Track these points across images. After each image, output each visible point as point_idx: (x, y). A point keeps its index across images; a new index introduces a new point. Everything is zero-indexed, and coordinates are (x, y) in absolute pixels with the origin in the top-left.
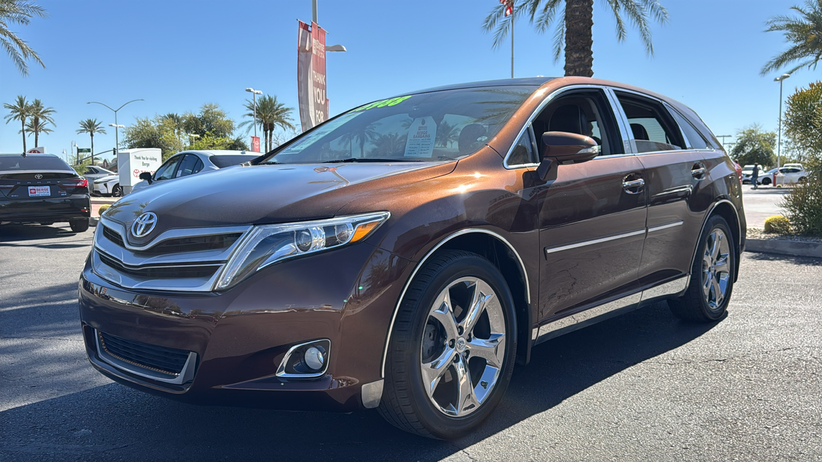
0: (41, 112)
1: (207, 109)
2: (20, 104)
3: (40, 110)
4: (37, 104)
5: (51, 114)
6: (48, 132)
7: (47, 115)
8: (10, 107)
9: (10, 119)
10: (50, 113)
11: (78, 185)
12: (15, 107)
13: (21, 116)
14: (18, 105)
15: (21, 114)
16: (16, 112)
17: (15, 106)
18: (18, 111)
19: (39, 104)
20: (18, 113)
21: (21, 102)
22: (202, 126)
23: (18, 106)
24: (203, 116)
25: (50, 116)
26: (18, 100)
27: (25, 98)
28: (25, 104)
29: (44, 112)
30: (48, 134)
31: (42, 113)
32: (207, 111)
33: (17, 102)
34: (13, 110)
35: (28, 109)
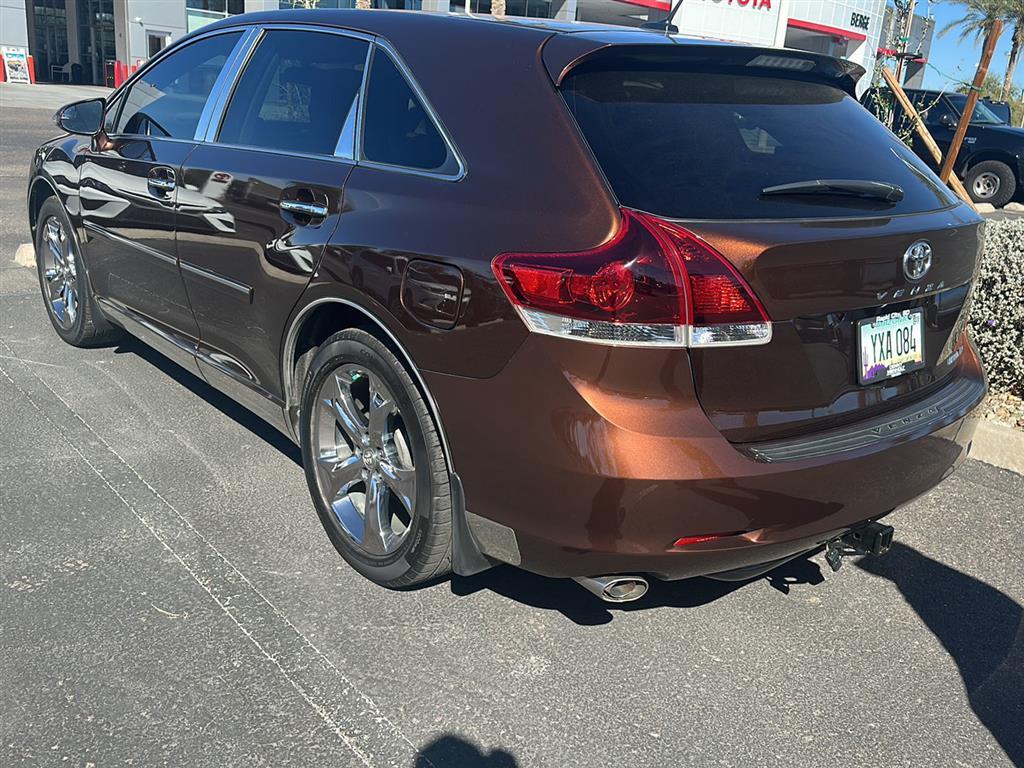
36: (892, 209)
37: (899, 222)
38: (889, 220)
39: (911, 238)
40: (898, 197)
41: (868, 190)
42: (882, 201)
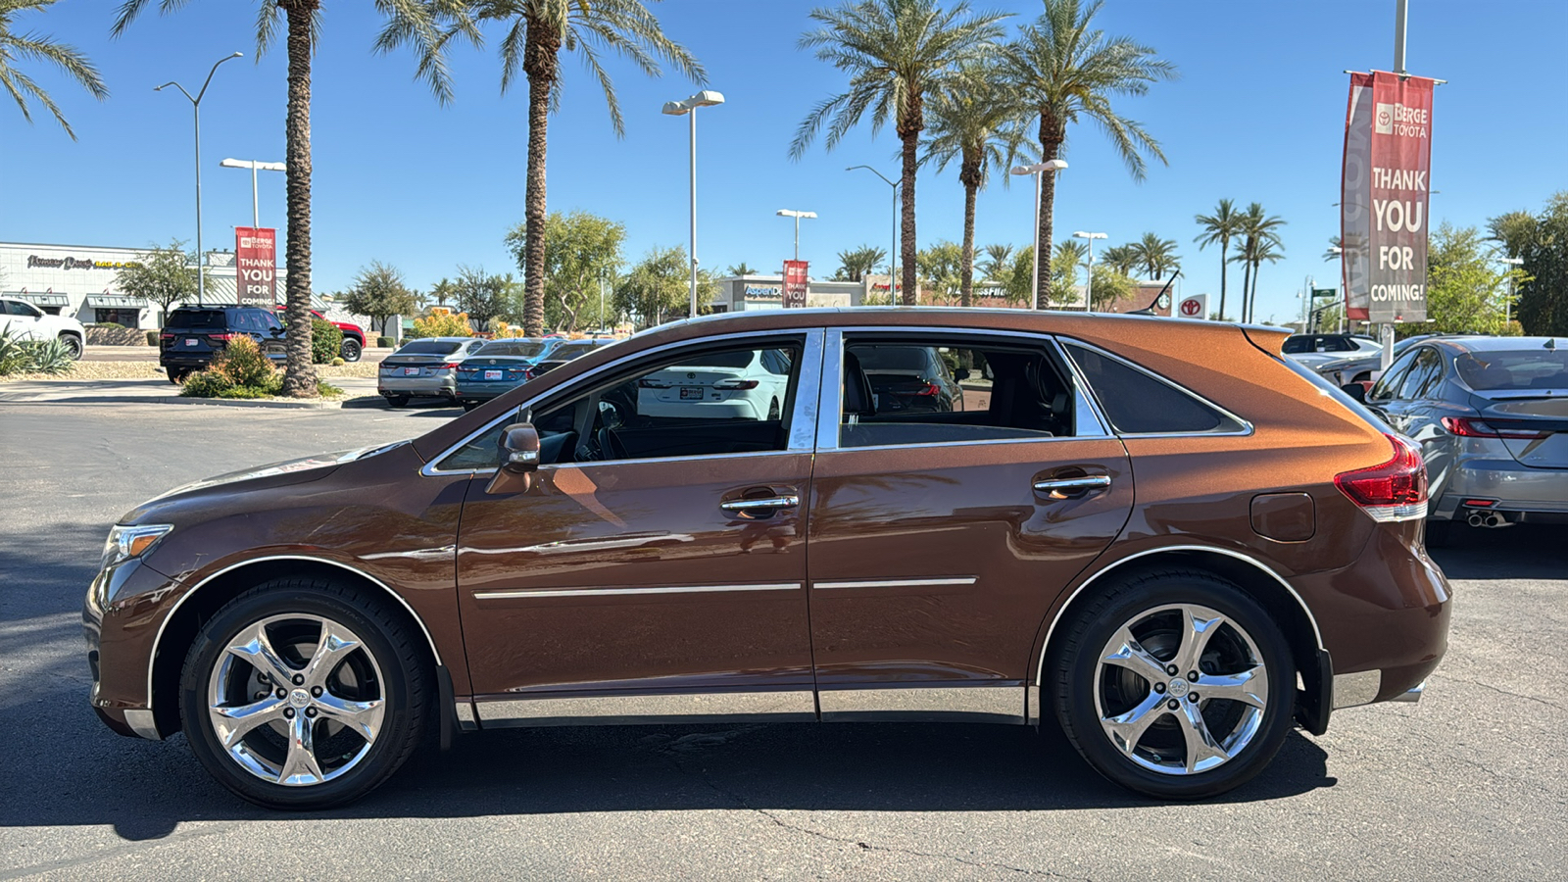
0: (1259, 225)
1: (1559, 203)
2: (1222, 214)
3: (1258, 222)
4: (1255, 211)
5: (1275, 228)
6: (1275, 259)
7: (1269, 231)
8: (1207, 221)
9: (1206, 242)
10: (1275, 226)
11: (920, 392)
12: (1213, 221)
13: (1221, 236)
14: (1219, 216)
15: (1221, 232)
16: (1214, 229)
17: (1214, 219)
18: (1218, 228)
19: (1257, 212)
20: (1217, 231)
21: (1225, 209)
22: (1545, 239)
23: (1218, 219)
24: (1549, 218)
25: (1274, 232)
26: (1219, 207)
27: (1231, 203)
28: (1230, 212)
29: (1266, 225)
30: (1274, 263)
31: (1261, 227)
32: (1559, 208)
33: (1218, 211)
34: (1210, 225)
35: (1238, 220)
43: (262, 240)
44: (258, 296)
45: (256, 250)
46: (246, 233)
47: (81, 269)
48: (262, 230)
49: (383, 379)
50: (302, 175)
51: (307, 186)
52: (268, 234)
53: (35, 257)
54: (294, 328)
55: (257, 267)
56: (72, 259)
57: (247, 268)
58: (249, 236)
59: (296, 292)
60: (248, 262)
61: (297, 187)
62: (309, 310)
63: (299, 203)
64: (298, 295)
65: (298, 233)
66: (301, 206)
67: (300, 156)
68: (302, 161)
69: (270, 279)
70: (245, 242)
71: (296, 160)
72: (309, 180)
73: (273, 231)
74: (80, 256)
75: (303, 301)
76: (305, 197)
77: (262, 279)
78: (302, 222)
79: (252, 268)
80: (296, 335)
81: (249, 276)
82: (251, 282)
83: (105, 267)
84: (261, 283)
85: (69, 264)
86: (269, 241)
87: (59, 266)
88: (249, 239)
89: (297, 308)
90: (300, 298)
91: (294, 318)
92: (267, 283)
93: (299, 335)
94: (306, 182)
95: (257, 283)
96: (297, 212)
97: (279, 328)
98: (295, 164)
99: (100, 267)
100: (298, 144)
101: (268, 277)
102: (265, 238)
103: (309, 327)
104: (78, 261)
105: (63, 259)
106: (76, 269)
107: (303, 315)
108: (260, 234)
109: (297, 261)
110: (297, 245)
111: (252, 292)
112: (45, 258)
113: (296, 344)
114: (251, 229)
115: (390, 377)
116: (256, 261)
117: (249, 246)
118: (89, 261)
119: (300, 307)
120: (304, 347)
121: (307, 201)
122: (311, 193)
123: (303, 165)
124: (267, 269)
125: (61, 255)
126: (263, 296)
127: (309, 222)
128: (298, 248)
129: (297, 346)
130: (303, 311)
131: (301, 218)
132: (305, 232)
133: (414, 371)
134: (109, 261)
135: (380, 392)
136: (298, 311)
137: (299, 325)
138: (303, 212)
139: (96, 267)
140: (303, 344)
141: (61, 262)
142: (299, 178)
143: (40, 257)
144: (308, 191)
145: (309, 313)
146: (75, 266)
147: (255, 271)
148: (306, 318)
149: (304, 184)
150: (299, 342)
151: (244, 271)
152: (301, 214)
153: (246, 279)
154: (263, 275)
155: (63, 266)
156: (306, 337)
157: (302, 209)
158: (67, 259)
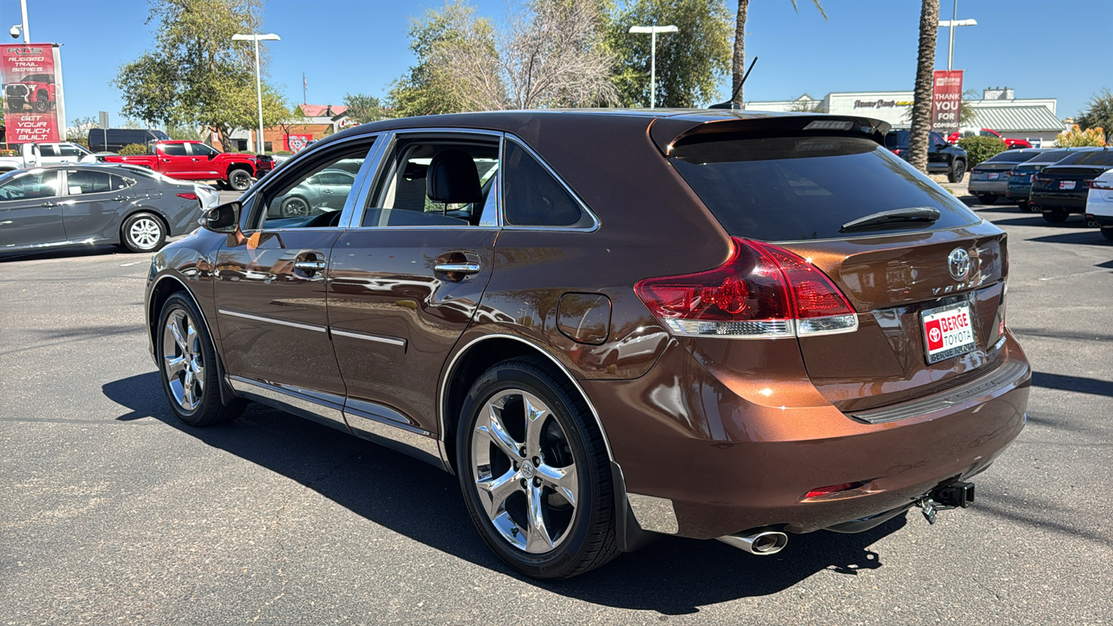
36: (933, 226)
37: (940, 236)
38: (932, 234)
39: (950, 246)
40: (937, 216)
41: (914, 214)
42: (925, 220)
43: (953, 79)
44: (945, 121)
45: (947, 87)
46: (942, 75)
47: (887, 107)
48: (953, 72)
49: (972, 182)
50: (929, 28)
51: (934, 37)
52: (958, 74)
53: (859, 101)
54: (914, 144)
55: (947, 100)
56: (882, 101)
57: (939, 101)
58: (943, 77)
59: (918, 117)
60: (940, 97)
61: (925, 38)
62: (926, 130)
63: (926, 50)
64: (918, 119)
65: (923, 73)
66: (927, 52)
67: (929, 14)
68: (931, 17)
69: (956, 108)
70: (940, 82)
71: (926, 17)
72: (936, 32)
73: (962, 72)
74: (887, 99)
75: (922, 124)
76: (930, 45)
77: (950, 109)
78: (926, 64)
79: (943, 101)
80: (914, 149)
81: (941, 107)
82: (942, 111)
83: (903, 105)
84: (950, 111)
85: (880, 104)
86: (958, 80)
87: (873, 106)
88: (942, 79)
89: (917, 129)
90: (920, 121)
91: (914, 137)
92: (954, 112)
93: (916, 149)
94: (932, 33)
95: (946, 111)
96: (924, 57)
97: (943, 144)
98: (925, 20)
99: (900, 105)
100: (929, 5)
101: (954, 106)
102: (955, 77)
103: (925, 143)
104: (886, 103)
105: (877, 101)
106: (884, 107)
107: (921, 134)
108: (952, 74)
109: (920, 94)
110: (921, 82)
111: (942, 118)
112: (865, 102)
113: (914, 156)
114: (944, 72)
115: (977, 180)
116: (947, 95)
117: (942, 84)
118: (893, 102)
119: (919, 128)
120: (919, 158)
121: (931, 47)
122: (936, 41)
123: (931, 21)
124: (955, 101)
125: (875, 99)
126: (950, 121)
127: (932, 64)
128: (922, 84)
129: (914, 157)
130: (921, 131)
131: (926, 61)
132: (929, 72)
133: (995, 176)
134: (904, 101)
135: (970, 192)
136: (917, 132)
137: (918, 141)
138: (928, 56)
139: (897, 105)
140: (920, 156)
141: (875, 104)
142: (927, 31)
143: (862, 101)
144: (934, 40)
145: (926, 133)
146: (883, 106)
147: (945, 103)
148: (924, 136)
149: (931, 35)
150: (916, 155)
151: (937, 103)
152: (927, 58)
153: (938, 109)
154: (950, 105)
155: (876, 106)
156: (922, 150)
157: (928, 54)
158: (879, 101)
